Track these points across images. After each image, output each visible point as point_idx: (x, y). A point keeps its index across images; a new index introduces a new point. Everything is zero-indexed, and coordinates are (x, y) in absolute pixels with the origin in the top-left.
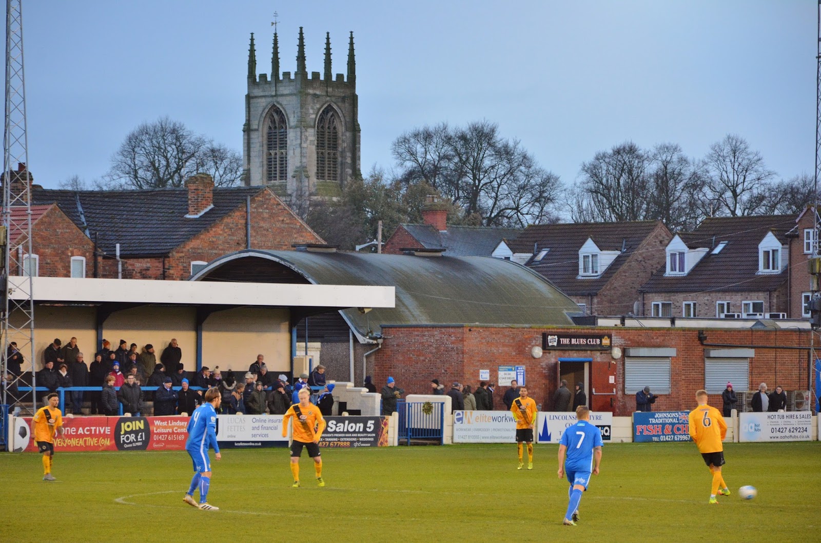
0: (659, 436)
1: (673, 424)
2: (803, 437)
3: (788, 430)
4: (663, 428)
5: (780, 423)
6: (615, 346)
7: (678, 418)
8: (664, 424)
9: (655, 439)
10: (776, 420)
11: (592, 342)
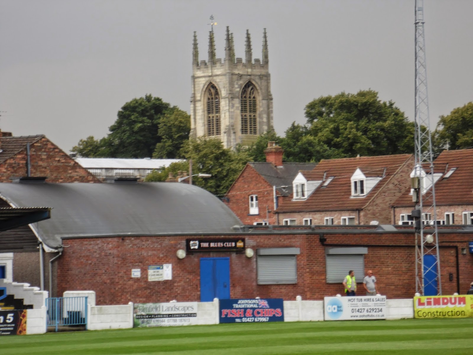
0: (241, 318)
1: (254, 309)
2: (379, 316)
3: (366, 310)
4: (245, 312)
5: (359, 305)
6: (248, 248)
7: (258, 304)
8: (245, 309)
9: (238, 320)
10: (356, 302)
11: (229, 245)
